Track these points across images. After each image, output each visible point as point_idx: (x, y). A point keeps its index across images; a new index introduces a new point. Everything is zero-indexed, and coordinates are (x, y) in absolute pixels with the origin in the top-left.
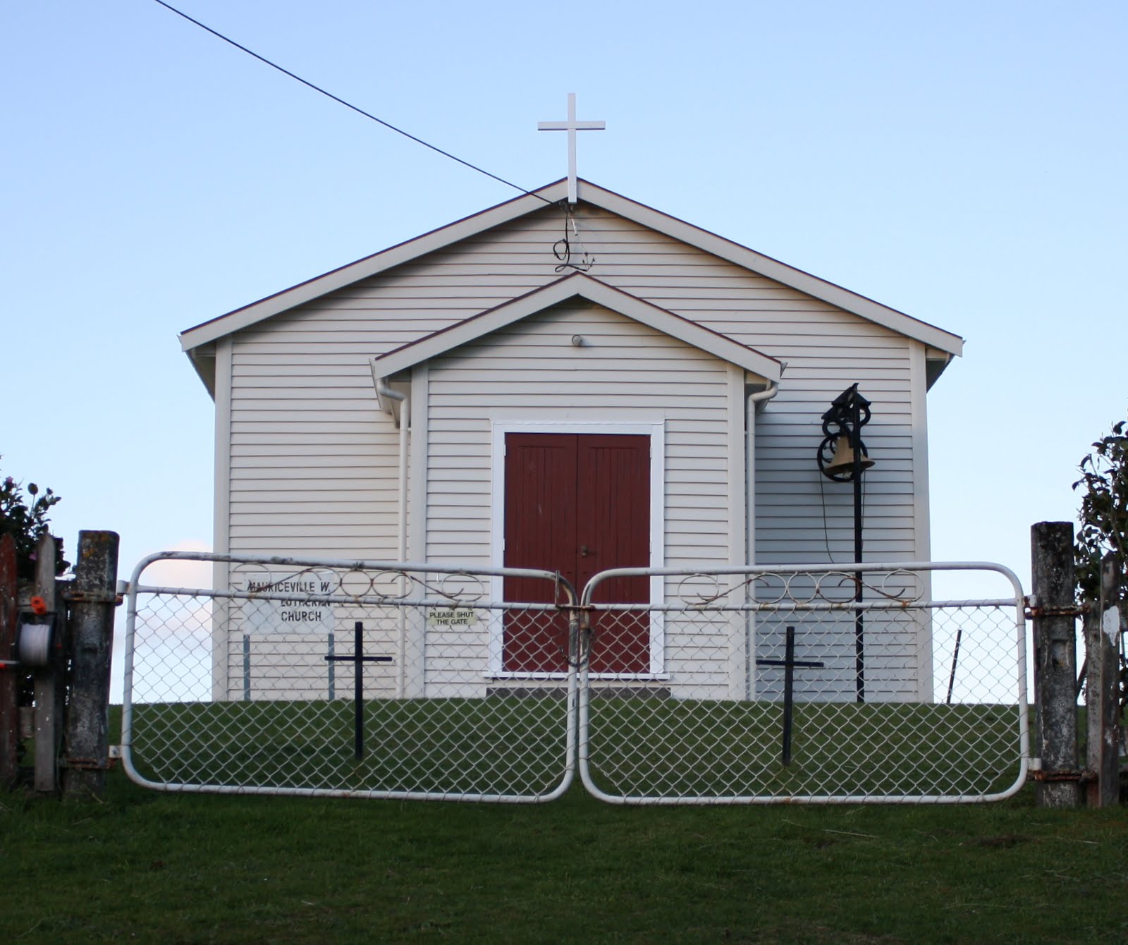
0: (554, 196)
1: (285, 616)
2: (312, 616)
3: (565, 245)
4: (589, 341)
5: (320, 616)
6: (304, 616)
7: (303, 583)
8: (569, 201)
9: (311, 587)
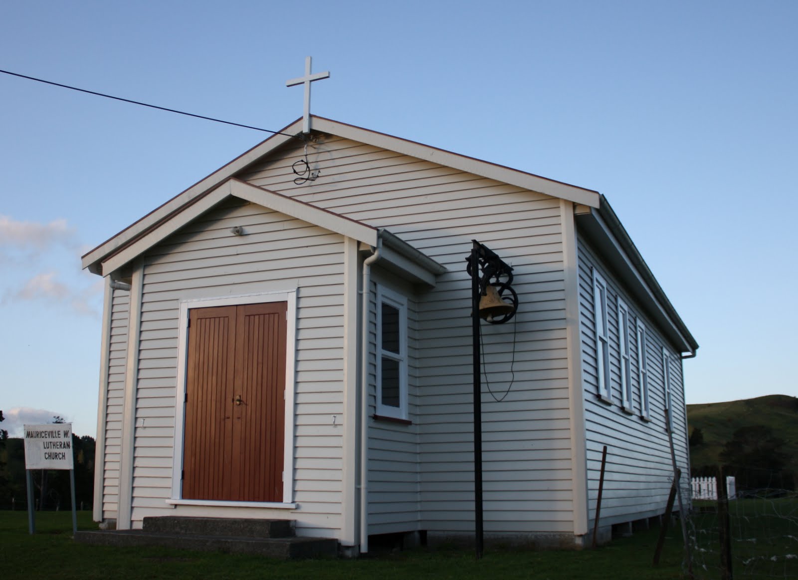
0: (294, 131)
1: (47, 456)
2: (61, 456)
3: (306, 165)
4: (248, 230)
5: (64, 456)
6: (56, 456)
7: (54, 432)
8: (304, 132)
9: (59, 434)
